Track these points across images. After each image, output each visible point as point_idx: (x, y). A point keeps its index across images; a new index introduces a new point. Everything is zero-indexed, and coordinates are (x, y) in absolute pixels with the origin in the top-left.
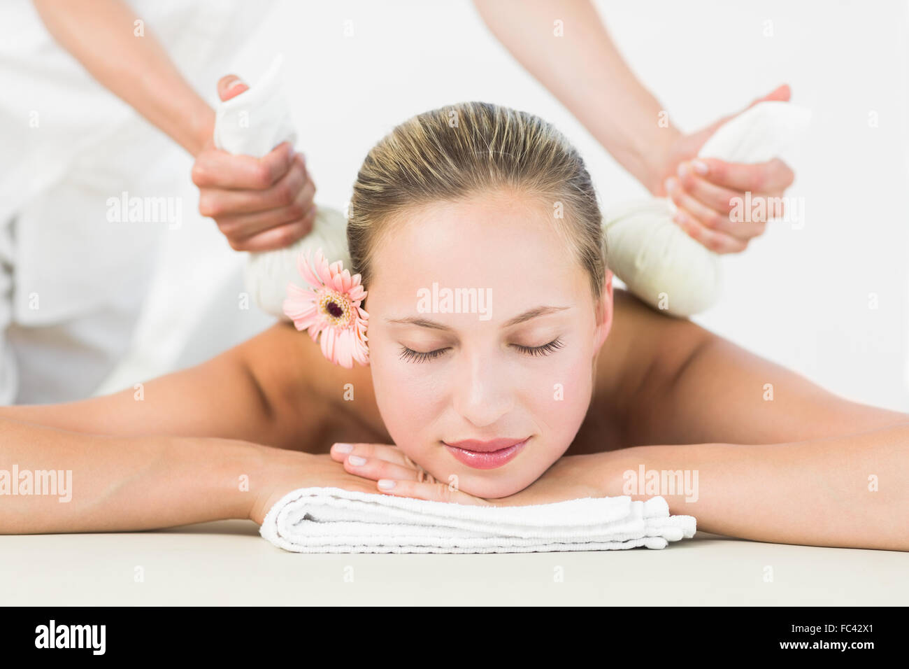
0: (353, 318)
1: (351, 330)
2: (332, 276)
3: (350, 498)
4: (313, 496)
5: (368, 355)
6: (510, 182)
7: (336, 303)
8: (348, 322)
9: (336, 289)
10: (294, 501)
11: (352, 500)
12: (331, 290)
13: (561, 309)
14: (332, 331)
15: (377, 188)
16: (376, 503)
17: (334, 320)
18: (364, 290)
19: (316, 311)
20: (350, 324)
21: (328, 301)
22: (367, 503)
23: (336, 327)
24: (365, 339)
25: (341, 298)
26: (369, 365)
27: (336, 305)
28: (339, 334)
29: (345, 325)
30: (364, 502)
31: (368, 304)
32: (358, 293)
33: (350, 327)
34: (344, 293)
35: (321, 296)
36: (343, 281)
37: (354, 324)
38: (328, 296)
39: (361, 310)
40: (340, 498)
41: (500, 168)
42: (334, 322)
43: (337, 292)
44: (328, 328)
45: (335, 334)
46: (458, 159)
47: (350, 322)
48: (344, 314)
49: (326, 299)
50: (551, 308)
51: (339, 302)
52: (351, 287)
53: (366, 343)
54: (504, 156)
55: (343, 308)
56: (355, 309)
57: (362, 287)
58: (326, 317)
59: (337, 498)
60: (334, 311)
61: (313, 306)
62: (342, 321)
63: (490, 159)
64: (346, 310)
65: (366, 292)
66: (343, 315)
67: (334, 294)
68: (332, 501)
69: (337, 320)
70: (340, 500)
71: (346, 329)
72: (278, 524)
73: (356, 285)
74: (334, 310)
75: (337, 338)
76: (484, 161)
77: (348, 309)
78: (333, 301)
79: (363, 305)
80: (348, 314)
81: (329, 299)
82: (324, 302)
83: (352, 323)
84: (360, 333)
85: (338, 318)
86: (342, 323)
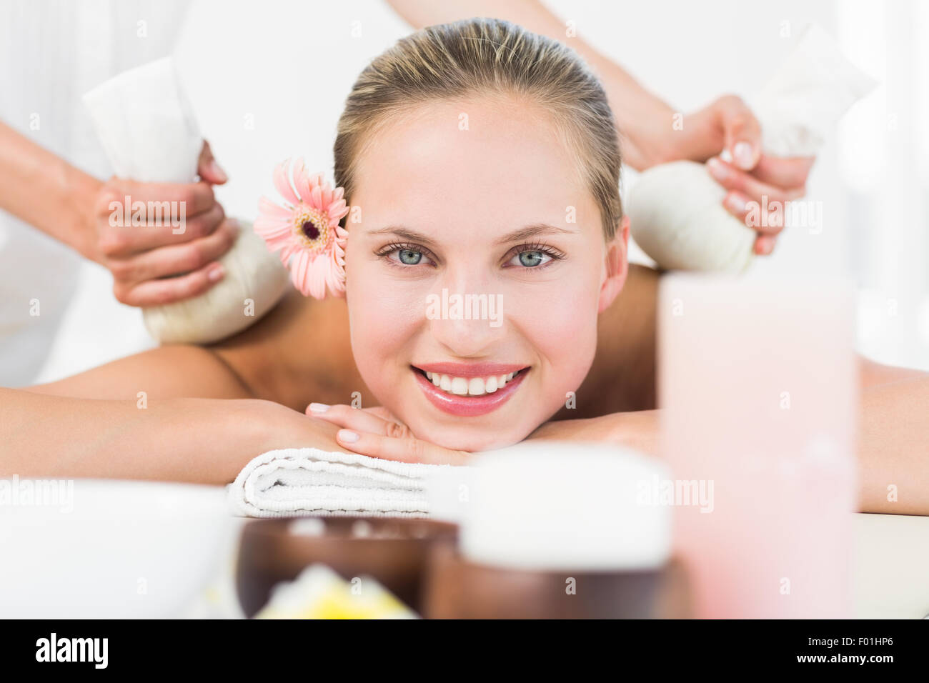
0: (329, 241)
1: (328, 255)
2: (311, 188)
3: (329, 459)
4: (287, 458)
5: (344, 283)
6: (516, 88)
7: (313, 222)
8: (325, 246)
9: (315, 207)
10: (266, 464)
11: (331, 463)
12: (309, 207)
13: (566, 232)
14: (306, 256)
15: (370, 90)
16: (359, 465)
17: (309, 243)
18: (347, 205)
19: (290, 232)
20: (326, 248)
21: (304, 220)
22: (348, 465)
23: (310, 251)
24: (342, 262)
25: (319, 217)
26: (343, 295)
27: (313, 225)
28: (313, 260)
29: (320, 249)
30: (344, 464)
31: (348, 223)
32: (338, 209)
33: (326, 251)
34: (323, 212)
35: (297, 214)
36: (323, 194)
37: (330, 248)
38: (305, 214)
39: (340, 230)
40: (318, 460)
41: (507, 73)
42: (309, 245)
43: (316, 210)
44: (301, 252)
45: (309, 258)
46: (461, 58)
47: (327, 246)
48: (321, 236)
49: (303, 217)
50: (553, 227)
51: (317, 222)
52: (332, 201)
53: (344, 267)
54: (512, 62)
55: (320, 227)
56: (333, 230)
57: (344, 201)
58: (300, 239)
59: (314, 460)
60: (309, 232)
61: (289, 225)
62: (319, 244)
63: (496, 60)
64: (323, 231)
65: (348, 207)
66: (319, 237)
67: (312, 212)
68: (308, 464)
69: (312, 242)
70: (317, 463)
71: (322, 253)
72: (246, 488)
73: (338, 199)
74: (311, 231)
75: (310, 264)
76: (490, 62)
77: (326, 230)
78: (309, 220)
79: (343, 223)
80: (325, 236)
81: (306, 217)
82: (300, 221)
83: (328, 247)
84: (337, 256)
85: (314, 240)
86: (318, 247)
